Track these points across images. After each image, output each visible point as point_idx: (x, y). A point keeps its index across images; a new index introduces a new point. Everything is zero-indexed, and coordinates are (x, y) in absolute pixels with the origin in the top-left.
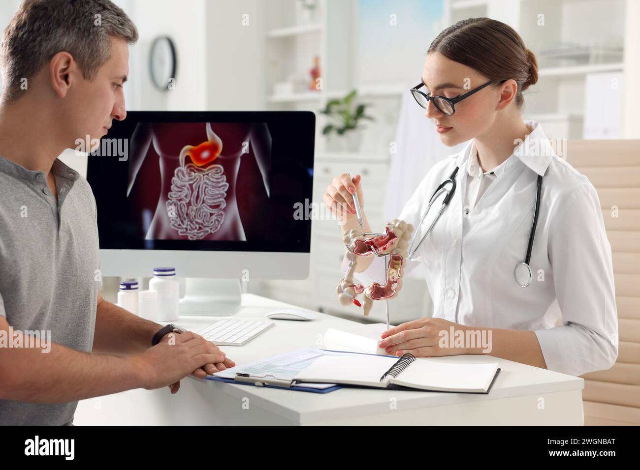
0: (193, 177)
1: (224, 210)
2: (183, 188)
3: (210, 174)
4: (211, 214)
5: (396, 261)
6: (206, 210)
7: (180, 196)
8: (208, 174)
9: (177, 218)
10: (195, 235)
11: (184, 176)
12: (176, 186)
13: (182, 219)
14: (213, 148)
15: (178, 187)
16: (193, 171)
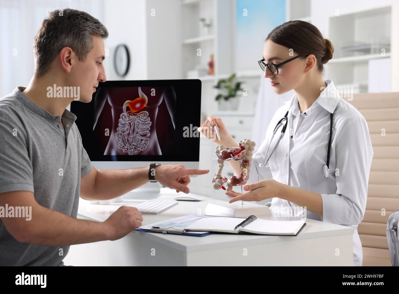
0: (131, 119)
1: (149, 137)
2: (125, 125)
3: (141, 117)
4: (142, 140)
5: (245, 163)
6: (138, 137)
7: (124, 130)
8: (139, 117)
9: (122, 142)
10: (132, 152)
11: (126, 118)
12: (121, 124)
13: (125, 143)
14: (143, 101)
15: (122, 125)
16: (131, 115)
